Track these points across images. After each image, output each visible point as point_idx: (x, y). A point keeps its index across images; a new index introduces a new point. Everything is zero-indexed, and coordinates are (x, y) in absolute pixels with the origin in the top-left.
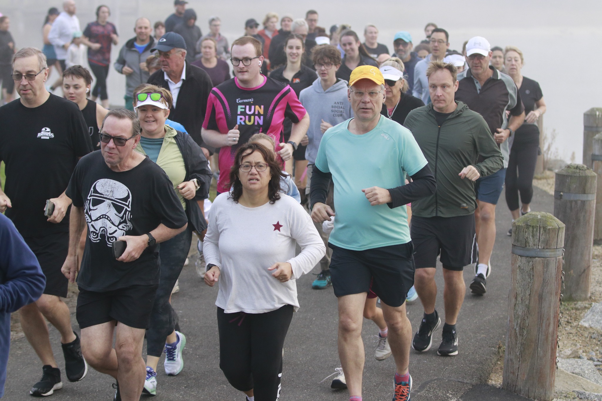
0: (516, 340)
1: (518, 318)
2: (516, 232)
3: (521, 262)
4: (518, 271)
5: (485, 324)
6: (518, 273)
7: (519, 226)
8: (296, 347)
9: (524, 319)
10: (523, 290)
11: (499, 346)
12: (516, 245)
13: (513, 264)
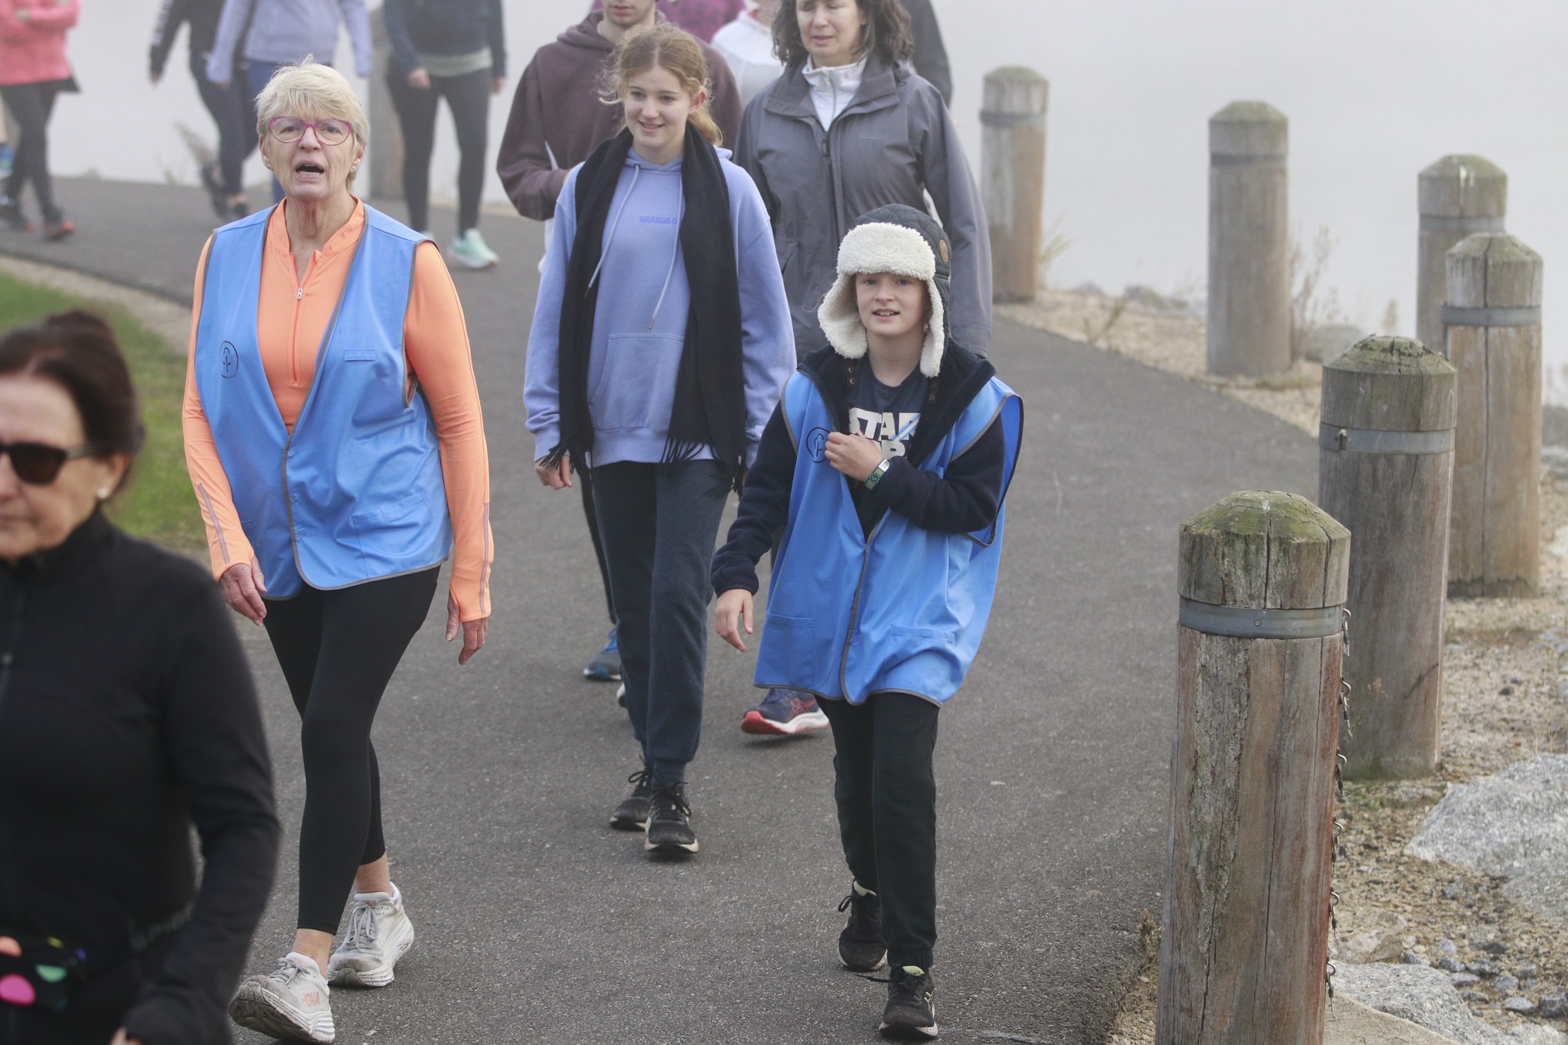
0: (1197, 906)
1: (1203, 832)
2: (1192, 554)
3: (1209, 652)
4: (1200, 680)
5: (1098, 855)
6: (1201, 689)
7: (1201, 536)
8: (490, 936)
9: (1221, 838)
10: (1217, 743)
11: (1144, 926)
12: (1192, 597)
13: (1182, 661)
